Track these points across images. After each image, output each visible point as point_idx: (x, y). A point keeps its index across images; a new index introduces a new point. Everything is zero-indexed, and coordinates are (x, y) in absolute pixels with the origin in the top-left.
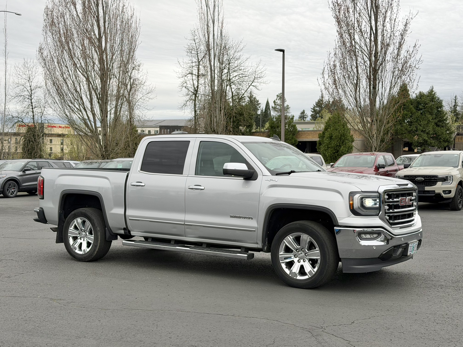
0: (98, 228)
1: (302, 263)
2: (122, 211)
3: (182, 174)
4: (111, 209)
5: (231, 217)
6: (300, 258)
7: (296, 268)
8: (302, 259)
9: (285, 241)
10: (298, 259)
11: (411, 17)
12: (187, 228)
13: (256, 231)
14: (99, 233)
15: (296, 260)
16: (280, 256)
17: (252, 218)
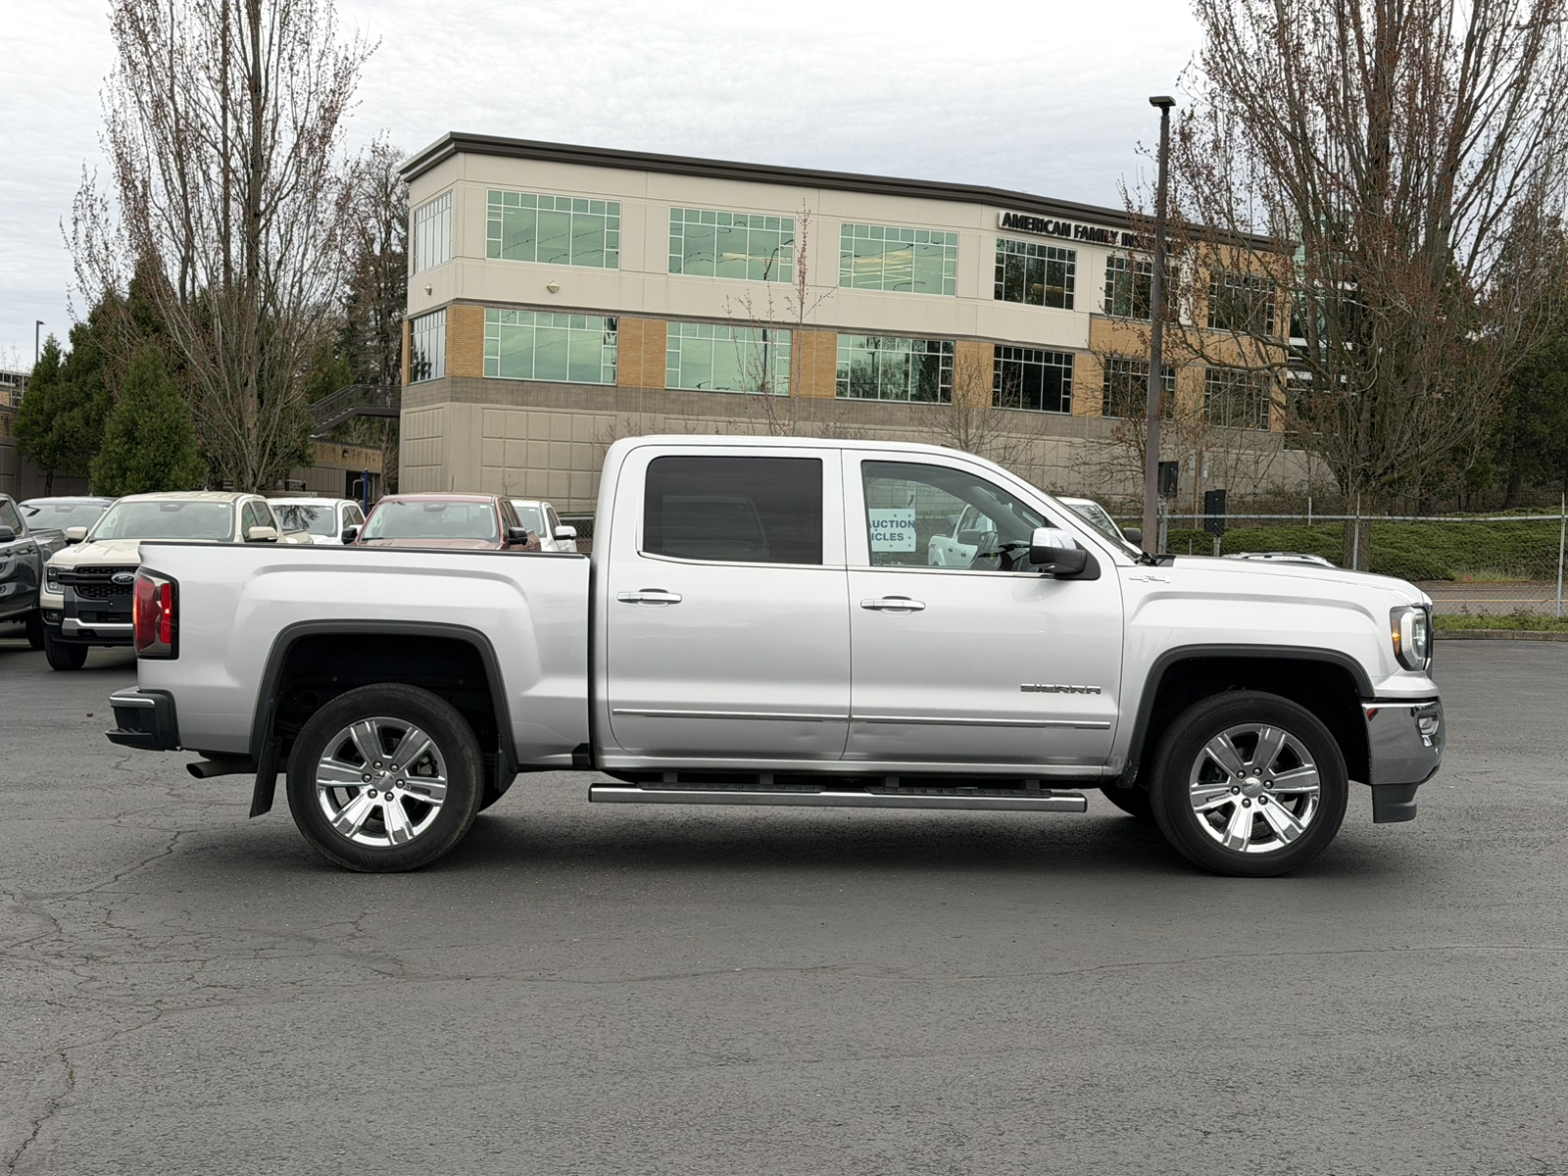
0: (468, 749)
1: (1256, 806)
2: (578, 689)
3: (821, 563)
4: (531, 684)
5: (1024, 689)
6: (1249, 795)
7: (1241, 825)
8: (1254, 797)
9: (1208, 749)
10: (1241, 797)
11: (360, 51)
12: (857, 732)
13: (1113, 728)
14: (473, 766)
15: (1237, 800)
16: (1193, 793)
17: (1098, 692)
